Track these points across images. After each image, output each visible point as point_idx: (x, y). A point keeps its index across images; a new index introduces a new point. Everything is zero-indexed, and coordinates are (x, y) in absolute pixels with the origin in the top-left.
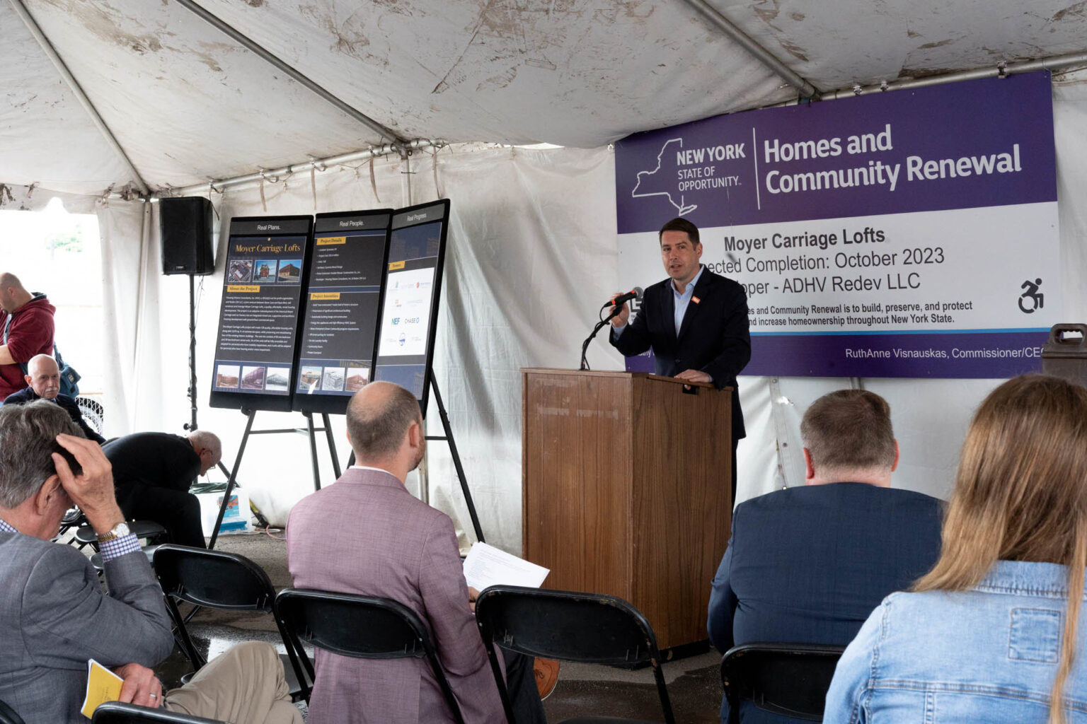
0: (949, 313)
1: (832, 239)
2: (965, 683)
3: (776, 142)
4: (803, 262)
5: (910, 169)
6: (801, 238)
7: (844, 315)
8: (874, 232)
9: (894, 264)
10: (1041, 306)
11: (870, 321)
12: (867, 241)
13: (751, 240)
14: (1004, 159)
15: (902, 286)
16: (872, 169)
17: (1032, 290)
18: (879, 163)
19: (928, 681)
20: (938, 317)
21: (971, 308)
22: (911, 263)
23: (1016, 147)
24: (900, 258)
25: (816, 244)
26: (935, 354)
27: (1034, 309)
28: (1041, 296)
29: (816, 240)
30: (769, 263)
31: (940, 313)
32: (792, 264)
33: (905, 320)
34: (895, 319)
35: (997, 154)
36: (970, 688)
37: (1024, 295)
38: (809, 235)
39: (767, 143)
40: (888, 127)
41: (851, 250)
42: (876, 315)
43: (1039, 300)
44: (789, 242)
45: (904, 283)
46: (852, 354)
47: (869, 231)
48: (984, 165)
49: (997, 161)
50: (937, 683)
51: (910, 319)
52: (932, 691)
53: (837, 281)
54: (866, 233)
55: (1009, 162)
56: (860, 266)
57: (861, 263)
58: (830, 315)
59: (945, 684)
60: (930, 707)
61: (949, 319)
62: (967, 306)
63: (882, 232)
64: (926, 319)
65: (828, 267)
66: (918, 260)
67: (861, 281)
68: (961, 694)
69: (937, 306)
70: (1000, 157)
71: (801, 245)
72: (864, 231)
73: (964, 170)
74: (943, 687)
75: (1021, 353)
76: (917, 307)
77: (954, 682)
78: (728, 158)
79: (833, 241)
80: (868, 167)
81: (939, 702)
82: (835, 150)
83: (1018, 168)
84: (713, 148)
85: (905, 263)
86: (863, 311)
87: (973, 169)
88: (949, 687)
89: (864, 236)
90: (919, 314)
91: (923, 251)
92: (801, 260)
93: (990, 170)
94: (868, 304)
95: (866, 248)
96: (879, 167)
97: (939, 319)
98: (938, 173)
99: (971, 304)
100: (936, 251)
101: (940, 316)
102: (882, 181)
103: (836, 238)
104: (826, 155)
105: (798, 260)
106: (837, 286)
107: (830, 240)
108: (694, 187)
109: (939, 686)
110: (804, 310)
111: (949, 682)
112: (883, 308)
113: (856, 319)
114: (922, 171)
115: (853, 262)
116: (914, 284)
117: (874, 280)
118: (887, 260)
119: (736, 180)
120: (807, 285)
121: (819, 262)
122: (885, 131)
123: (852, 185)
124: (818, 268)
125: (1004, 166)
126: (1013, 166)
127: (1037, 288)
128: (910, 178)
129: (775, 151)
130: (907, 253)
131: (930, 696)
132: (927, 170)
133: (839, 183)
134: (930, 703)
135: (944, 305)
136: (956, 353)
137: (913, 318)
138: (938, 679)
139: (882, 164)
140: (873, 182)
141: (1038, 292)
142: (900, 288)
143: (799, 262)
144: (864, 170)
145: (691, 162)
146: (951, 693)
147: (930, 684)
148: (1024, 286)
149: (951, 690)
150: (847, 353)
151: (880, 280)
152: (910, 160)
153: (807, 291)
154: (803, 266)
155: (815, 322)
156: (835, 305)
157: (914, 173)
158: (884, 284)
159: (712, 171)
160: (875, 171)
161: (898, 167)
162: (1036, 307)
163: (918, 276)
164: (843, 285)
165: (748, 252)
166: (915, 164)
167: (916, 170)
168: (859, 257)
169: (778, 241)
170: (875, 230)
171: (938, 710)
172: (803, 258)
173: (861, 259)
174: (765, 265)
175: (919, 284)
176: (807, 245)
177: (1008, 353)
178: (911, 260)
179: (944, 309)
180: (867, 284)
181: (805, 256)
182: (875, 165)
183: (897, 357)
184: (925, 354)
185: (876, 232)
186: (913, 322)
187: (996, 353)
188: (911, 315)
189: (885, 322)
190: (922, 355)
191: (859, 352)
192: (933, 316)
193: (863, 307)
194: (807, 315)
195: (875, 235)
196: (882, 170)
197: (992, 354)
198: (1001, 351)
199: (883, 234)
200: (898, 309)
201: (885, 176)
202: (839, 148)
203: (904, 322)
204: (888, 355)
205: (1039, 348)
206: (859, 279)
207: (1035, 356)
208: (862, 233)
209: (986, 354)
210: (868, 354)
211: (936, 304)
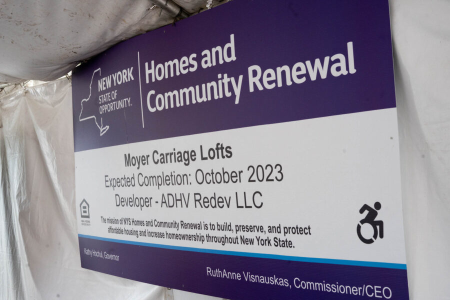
0: (290, 237)
3: (153, 62)
4: (173, 177)
5: (252, 80)
6: (171, 154)
7: (203, 232)
8: (223, 148)
9: (240, 182)
10: (382, 236)
11: (223, 240)
12: (218, 158)
13: (140, 157)
14: (338, 61)
15: (247, 205)
16: (220, 82)
17: (371, 215)
18: (225, 75)
20: (280, 241)
21: (310, 234)
22: (254, 181)
23: (350, 45)
24: (245, 176)
25: (181, 160)
26: (278, 281)
27: (373, 239)
28: (381, 223)
29: (181, 156)
30: (151, 178)
31: (281, 237)
32: (167, 180)
33: (252, 242)
34: (245, 241)
35: (331, 56)
37: (363, 222)
38: (176, 152)
39: (147, 64)
40: (232, 36)
41: (208, 166)
42: (229, 234)
43: (379, 229)
44: (164, 159)
45: (250, 203)
46: (211, 272)
47: (219, 146)
48: (318, 69)
49: (331, 63)
51: (256, 241)
53: (198, 197)
54: (217, 149)
55: (342, 64)
56: (214, 183)
57: (215, 181)
58: (193, 232)
61: (289, 244)
62: (307, 231)
63: (230, 148)
64: (269, 242)
65: (191, 184)
66: (261, 178)
67: (215, 199)
69: (277, 229)
70: (333, 58)
71: (171, 162)
72: (216, 147)
73: (299, 77)
75: (362, 291)
76: (261, 229)
78: (124, 82)
79: (193, 158)
80: (217, 80)
82: (193, 66)
83: (353, 70)
84: (116, 74)
85: (250, 181)
86: (218, 229)
87: (307, 75)
89: (216, 151)
90: (263, 236)
91: (264, 168)
92: (172, 176)
93: (324, 75)
94: (221, 223)
95: (218, 165)
96: (226, 80)
97: (281, 243)
98: (276, 81)
99: (309, 228)
100: (275, 168)
101: (281, 240)
102: (228, 94)
103: (195, 155)
104: (187, 71)
105: (170, 175)
106: (197, 203)
107: (192, 156)
108: (107, 110)
110: (174, 225)
112: (233, 228)
113: (213, 237)
114: (261, 80)
115: (209, 178)
116: (258, 205)
117: (225, 197)
118: (235, 177)
119: (129, 102)
120: (177, 200)
121: (183, 179)
122: (230, 42)
123: (205, 100)
124: (184, 184)
125: (338, 69)
126: (348, 69)
127: (376, 214)
128: (252, 90)
129: (154, 72)
130: (251, 169)
132: (265, 80)
133: (196, 99)
135: (284, 228)
136: (298, 283)
137: (258, 240)
139: (228, 77)
140: (221, 96)
141: (377, 219)
142: (246, 207)
143: (170, 177)
144: (214, 84)
148: (362, 211)
150: (208, 271)
151: (230, 197)
152: (251, 69)
153: (177, 207)
154: (174, 183)
155: (183, 237)
156: (196, 221)
157: (254, 84)
158: (233, 203)
159: (116, 94)
160: (223, 84)
161: (241, 77)
162: (375, 236)
163: (261, 195)
164: (202, 202)
165: (138, 168)
166: (255, 73)
167: (256, 80)
168: (213, 173)
169: (157, 157)
170: (225, 146)
172: (173, 174)
173: (214, 175)
174: (151, 180)
175: (262, 203)
176: (175, 161)
177: (348, 289)
178: (253, 178)
179: (285, 233)
180: (220, 202)
181: (174, 172)
182: (223, 78)
183: (246, 280)
184: (270, 281)
185: (225, 148)
186: (259, 245)
187: (336, 288)
188: (256, 237)
189: (235, 243)
190: (267, 282)
191: (217, 271)
192: (276, 239)
193: (218, 225)
194: (178, 230)
195: (224, 150)
196: (228, 82)
197: (332, 289)
198: (341, 286)
199: (231, 150)
200: (246, 229)
201: (231, 89)
202: (195, 63)
203: (251, 244)
204: (239, 278)
205: (380, 287)
206: (214, 196)
207: (376, 296)
208: (215, 149)
209: (326, 288)
210: (224, 275)
211: (278, 227)
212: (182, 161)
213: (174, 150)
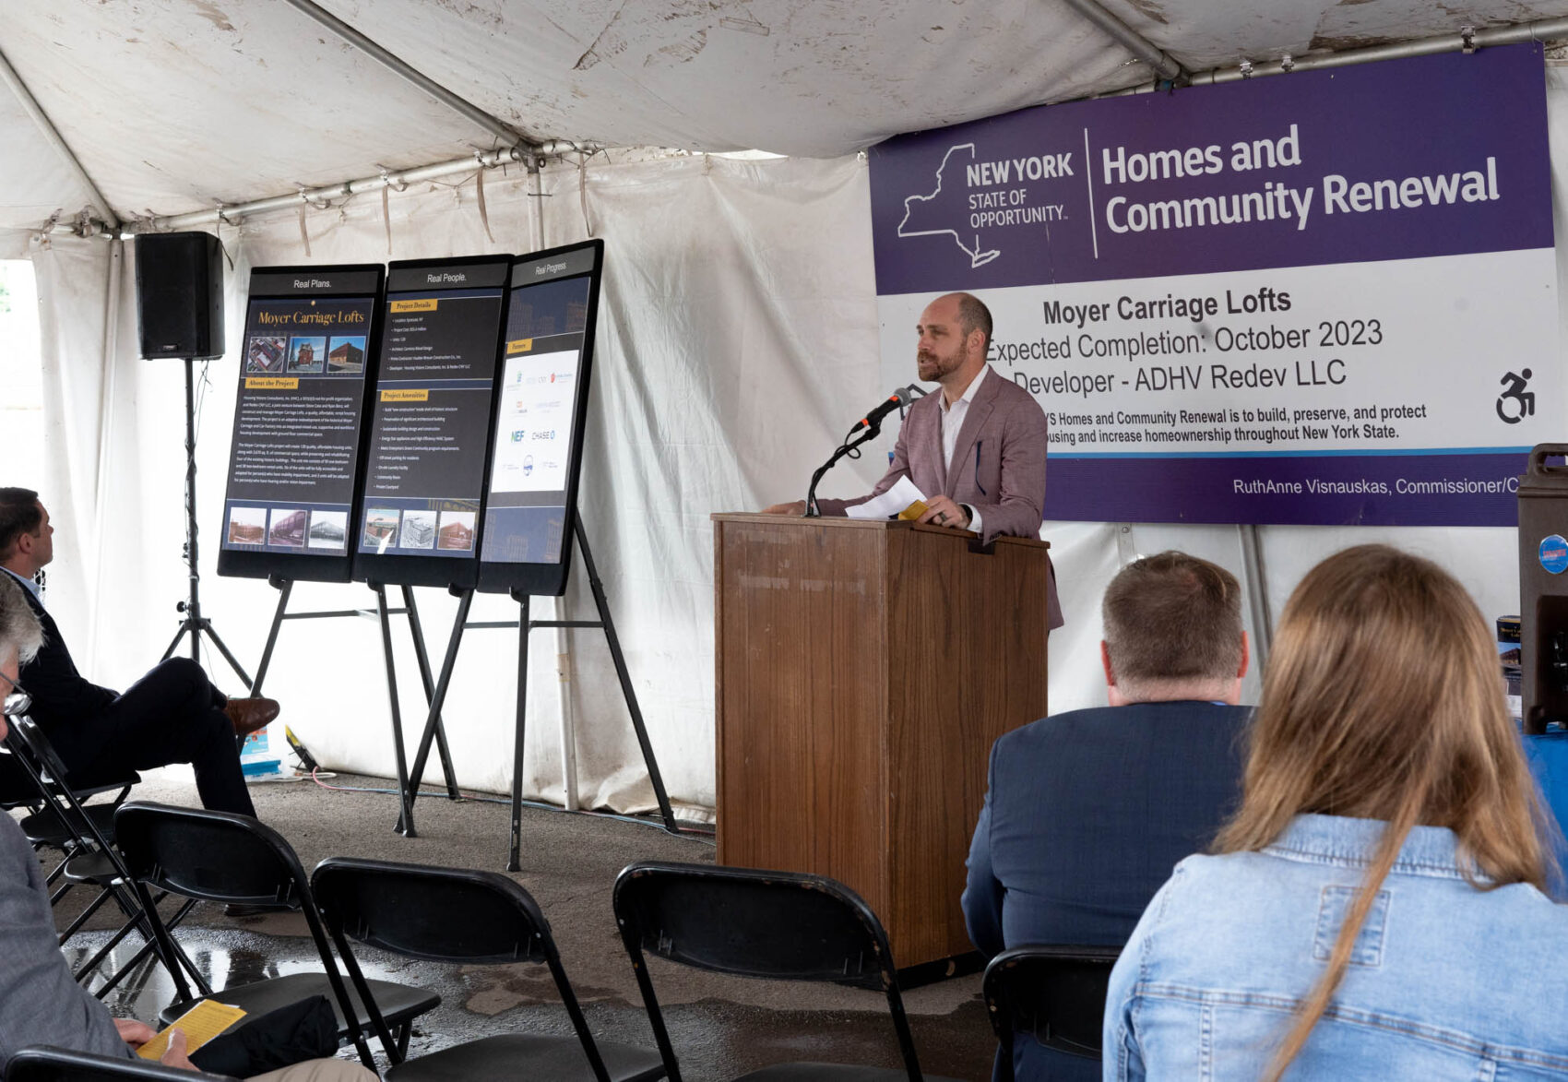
0: (1390, 423)
1: (1211, 306)
2: (1253, 993)
3: (1121, 151)
4: (1165, 342)
5: (1329, 196)
6: (1161, 304)
7: (1229, 426)
8: (1274, 295)
9: (1305, 346)
10: (1532, 412)
11: (1269, 436)
12: (1263, 309)
13: (1085, 307)
14: (1473, 181)
15: (1317, 380)
16: (1269, 195)
17: (1517, 386)
18: (1280, 186)
19: (1205, 989)
20: (1374, 429)
21: (1425, 416)
22: (1332, 344)
23: (1491, 162)
24: (1315, 337)
25: (1185, 313)
26: (1370, 487)
27: (1520, 417)
28: (1531, 396)
29: (1184, 307)
31: (1377, 423)
32: (1149, 346)
33: (1324, 434)
34: (1309, 433)
35: (1462, 173)
36: (1260, 1000)
37: (1505, 395)
38: (1174, 300)
39: (1106, 152)
40: (1294, 128)
41: (1241, 323)
42: (1280, 425)
43: (1528, 403)
44: (1144, 311)
45: (1322, 376)
46: (1243, 487)
47: (1266, 293)
48: (1442, 190)
49: (1462, 183)
50: (1215, 993)
51: (1331, 433)
52: (1210, 1003)
53: (1219, 372)
54: (1262, 296)
55: (1480, 185)
56: (1253, 348)
57: (1255, 345)
58: (1208, 426)
59: (1226, 995)
60: (1206, 1026)
61: (1391, 433)
62: (1419, 412)
63: (1287, 295)
64: (1355, 432)
65: (1204, 350)
66: (1343, 339)
67: (1255, 373)
68: (1248, 1008)
69: (1371, 413)
70: (1466, 176)
71: (1161, 315)
72: (1259, 293)
73: (1412, 198)
74: (1223, 998)
75: (1501, 486)
76: (1342, 414)
77: (1237, 992)
78: (1046, 176)
79: (1211, 310)
80: (1263, 192)
81: (1219, 1020)
82: (1213, 165)
83: (1494, 195)
84: (1024, 160)
85: (1322, 344)
86: (1260, 420)
87: (1425, 196)
88: (1231, 998)
89: (1259, 300)
90: (1345, 424)
91: (1349, 326)
92: (1162, 338)
93: (1451, 199)
94: (1266, 409)
95: (1262, 320)
96: (1281, 192)
98: (1372, 201)
99: (1424, 408)
100: (1369, 324)
101: (1376, 428)
102: (1285, 214)
103: (1215, 305)
104: (1200, 171)
105: (1157, 337)
106: (1217, 380)
107: (1207, 307)
108: (994, 222)
109: (1218, 997)
110: (1168, 418)
111: (1230, 991)
112: (1290, 414)
113: (1248, 432)
114: (1347, 198)
115: (1243, 342)
116: (1338, 379)
117: (1275, 370)
118: (1295, 339)
119: (1059, 212)
120: (1172, 378)
121: (1188, 343)
122: (1289, 136)
123: (1239, 220)
124: (1189, 351)
125: (1473, 192)
126: (1487, 192)
127: (1524, 384)
128: (1329, 210)
129: (1120, 165)
130: (1326, 328)
131: (1206, 1012)
132: (1354, 198)
133: (1219, 217)
134: (1207, 1021)
135: (1382, 410)
136: (1403, 486)
137: (1336, 431)
138: (1218, 987)
139: (1285, 188)
140: (1271, 216)
141: (1525, 391)
142: (1315, 383)
143: (1159, 342)
144: (1257, 196)
145: (989, 182)
146: (1233, 1007)
147: (1208, 993)
148: (1504, 381)
149: (1234, 1003)
150: (1236, 486)
151: (1285, 371)
152: (1328, 181)
153: (1172, 388)
154: (1166, 349)
155: (1186, 437)
156: (1216, 410)
157: (1335, 202)
159: (1023, 196)
160: (1275, 199)
161: (1310, 192)
162: (1523, 413)
163: (1343, 365)
164: (1227, 378)
165: (1080, 326)
166: (1335, 187)
167: (1339, 197)
168: (1251, 334)
169: (1126, 308)
170: (1277, 292)
171: (1217, 1031)
172: (1165, 335)
173: (1254, 337)
174: (1109, 347)
175: (1344, 377)
176: (1171, 315)
178: (1332, 339)
179: (1383, 417)
180: (1264, 378)
181: (1168, 332)
182: (1274, 189)
183: (1312, 491)
184: (1355, 488)
185: (1277, 295)
186: (1336, 437)
187: (1464, 486)
188: (1333, 427)
189: (1293, 438)
190: (1350, 490)
191: (1255, 484)
192: (1367, 428)
193: (1259, 413)
194: (1173, 425)
195: (1275, 300)
196: (1286, 197)
197: (1457, 488)
198: (1470, 484)
199: (1288, 299)
200: (1313, 416)
201: (1290, 205)
202: (1219, 162)
203: (1322, 437)
204: (1298, 490)
206: (1252, 369)
208: (1256, 297)
209: (1448, 488)
210: (1269, 488)
211: (1371, 410)
212: (1186, 315)
213: (1170, 296)
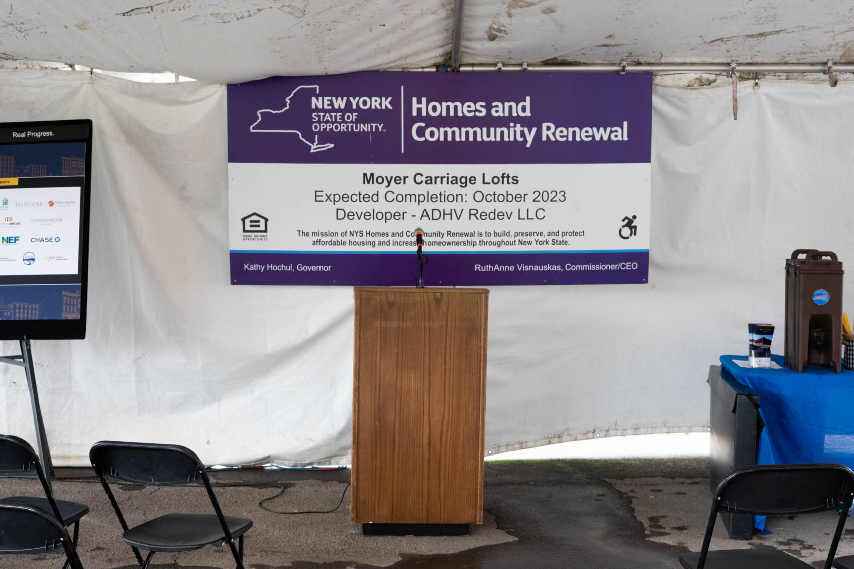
0: (566, 238)
1: (472, 180)
3: (425, 100)
4: (442, 196)
5: (544, 132)
6: (442, 178)
7: (476, 238)
9: (524, 201)
10: (635, 234)
11: (499, 244)
12: (503, 183)
13: (392, 177)
14: (616, 131)
15: (529, 218)
16: (512, 130)
17: (630, 223)
18: (518, 125)
21: (584, 235)
22: (539, 201)
23: (626, 124)
24: (531, 197)
25: (456, 183)
26: (551, 267)
28: (636, 228)
29: (456, 180)
30: (409, 196)
31: (559, 238)
32: (432, 198)
33: (530, 243)
34: (522, 242)
35: (612, 127)
37: (623, 227)
38: (450, 176)
39: (415, 99)
40: (528, 98)
41: (489, 189)
42: (506, 238)
43: (634, 230)
44: (430, 180)
45: (532, 215)
46: (480, 268)
47: (505, 175)
48: (602, 134)
49: (611, 132)
51: (534, 242)
53: (473, 212)
54: (503, 177)
55: (619, 133)
56: (495, 201)
57: (496, 199)
58: (464, 238)
61: (566, 243)
62: (581, 233)
63: (517, 177)
64: (547, 242)
65: (466, 201)
66: (545, 199)
67: (495, 213)
69: (557, 233)
70: (614, 129)
71: (441, 183)
72: (501, 175)
73: (587, 136)
75: (618, 267)
76: (541, 233)
78: (373, 108)
79: (472, 182)
80: (510, 127)
82: (480, 112)
83: (626, 138)
85: (534, 201)
86: (494, 235)
87: (593, 136)
89: (501, 179)
90: (542, 238)
91: (549, 193)
92: (440, 195)
93: (605, 138)
94: (499, 230)
95: (502, 188)
96: (519, 128)
97: (558, 242)
98: (567, 136)
99: (583, 232)
100: (560, 193)
101: (558, 240)
102: (520, 139)
103: (475, 179)
104: (472, 114)
105: (438, 194)
106: (473, 217)
107: (470, 180)
108: (331, 129)
110: (439, 234)
112: (512, 233)
113: (487, 241)
114: (554, 134)
115: (489, 198)
116: (541, 217)
117: (506, 212)
118: (518, 198)
119: (380, 127)
120: (444, 214)
121: (458, 197)
122: (525, 102)
123: (493, 139)
124: (457, 201)
125: (616, 136)
126: (623, 137)
127: (633, 222)
128: (544, 138)
129: (422, 106)
130: (537, 193)
132: (558, 134)
133: (482, 137)
135: (562, 232)
136: (568, 267)
137: (537, 241)
139: (521, 126)
140: (512, 139)
141: (633, 225)
142: (528, 219)
143: (438, 196)
144: (505, 129)
145: (330, 107)
148: (624, 221)
150: (476, 267)
151: (512, 212)
152: (544, 125)
153: (444, 219)
154: (442, 200)
155: (449, 243)
156: (469, 231)
157: (547, 135)
158: (515, 216)
159: (355, 117)
160: (515, 131)
161: (534, 129)
162: (631, 235)
163: (544, 211)
164: (478, 216)
165: (387, 186)
166: (548, 128)
167: (550, 133)
168: (495, 195)
169: (419, 179)
170: (511, 175)
172: (442, 193)
174: (405, 197)
175: (544, 217)
176: (448, 183)
177: (608, 266)
178: (539, 198)
179: (562, 235)
180: (500, 216)
181: (445, 192)
182: (515, 126)
183: (520, 270)
184: (543, 268)
185: (511, 177)
186: (536, 244)
187: (599, 267)
188: (535, 239)
189: (513, 244)
190: (541, 269)
191: (487, 266)
192: (553, 240)
193: (495, 233)
194: (442, 237)
195: (510, 179)
196: (521, 131)
197: (595, 268)
198: (603, 265)
199: (517, 179)
200: (525, 234)
201: (523, 134)
202: (484, 111)
204: (512, 269)
205: (630, 263)
206: (493, 211)
207: (627, 268)
208: (500, 177)
209: (592, 267)
210: (495, 268)
213: (448, 174)
